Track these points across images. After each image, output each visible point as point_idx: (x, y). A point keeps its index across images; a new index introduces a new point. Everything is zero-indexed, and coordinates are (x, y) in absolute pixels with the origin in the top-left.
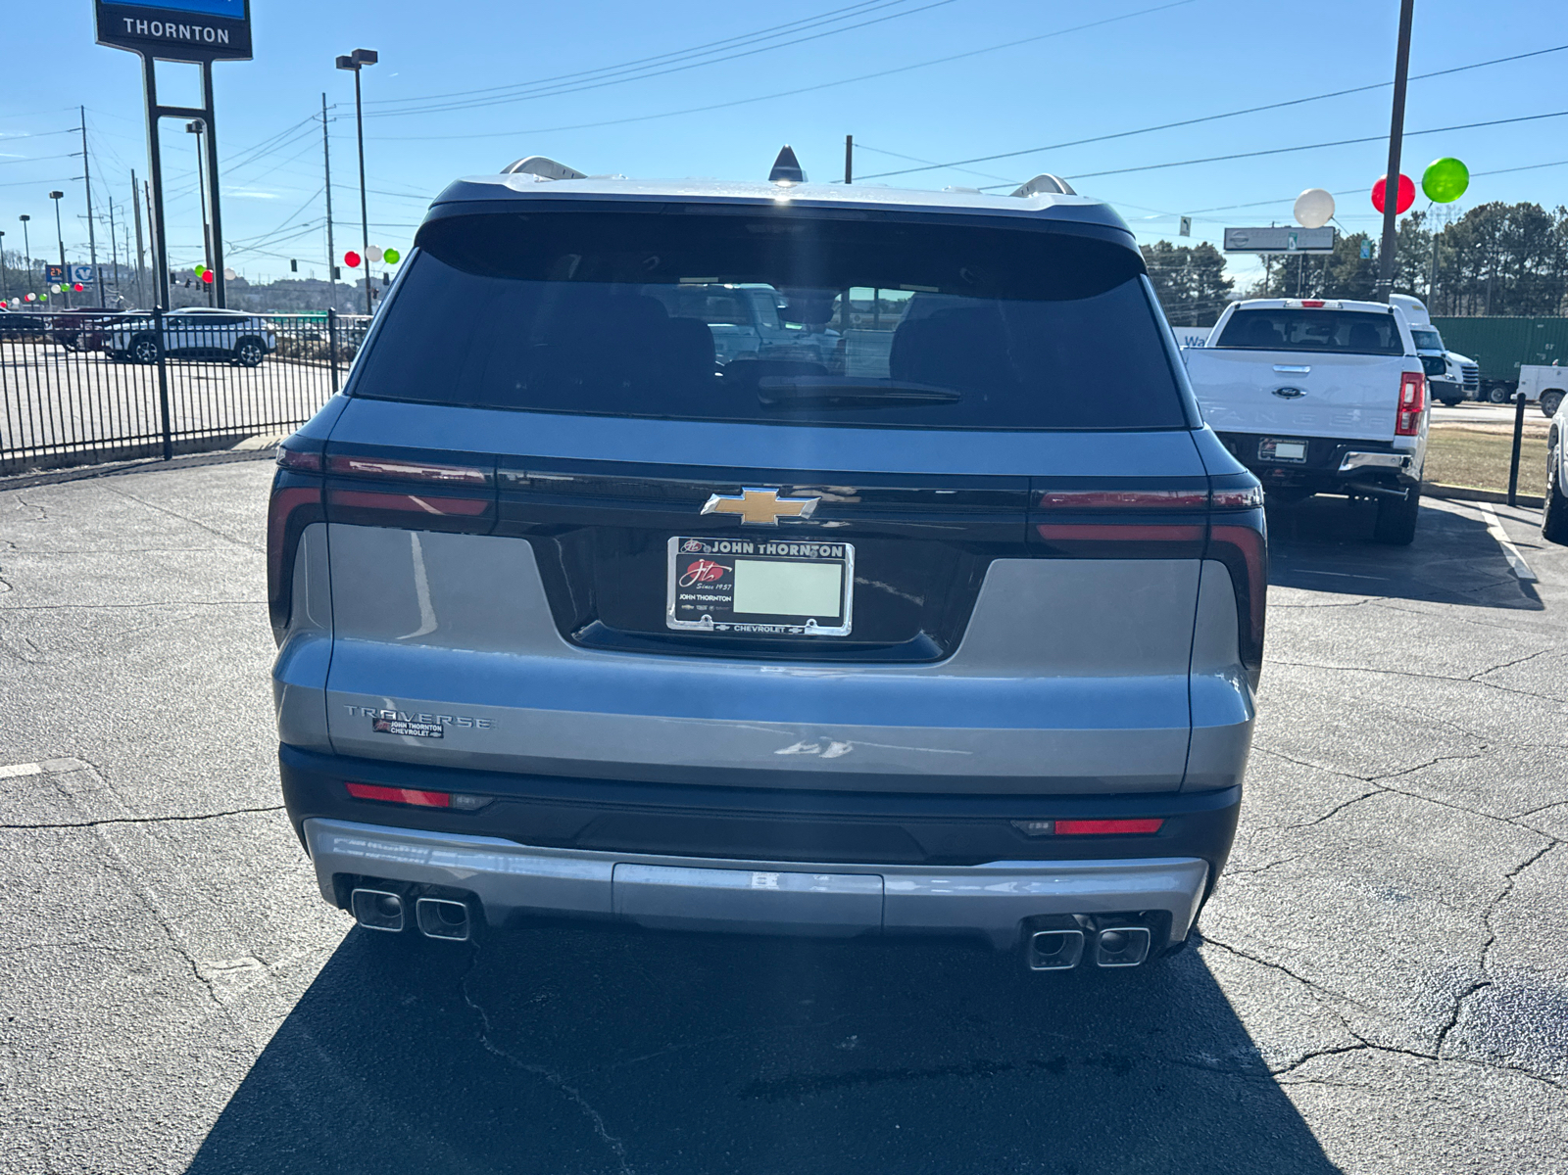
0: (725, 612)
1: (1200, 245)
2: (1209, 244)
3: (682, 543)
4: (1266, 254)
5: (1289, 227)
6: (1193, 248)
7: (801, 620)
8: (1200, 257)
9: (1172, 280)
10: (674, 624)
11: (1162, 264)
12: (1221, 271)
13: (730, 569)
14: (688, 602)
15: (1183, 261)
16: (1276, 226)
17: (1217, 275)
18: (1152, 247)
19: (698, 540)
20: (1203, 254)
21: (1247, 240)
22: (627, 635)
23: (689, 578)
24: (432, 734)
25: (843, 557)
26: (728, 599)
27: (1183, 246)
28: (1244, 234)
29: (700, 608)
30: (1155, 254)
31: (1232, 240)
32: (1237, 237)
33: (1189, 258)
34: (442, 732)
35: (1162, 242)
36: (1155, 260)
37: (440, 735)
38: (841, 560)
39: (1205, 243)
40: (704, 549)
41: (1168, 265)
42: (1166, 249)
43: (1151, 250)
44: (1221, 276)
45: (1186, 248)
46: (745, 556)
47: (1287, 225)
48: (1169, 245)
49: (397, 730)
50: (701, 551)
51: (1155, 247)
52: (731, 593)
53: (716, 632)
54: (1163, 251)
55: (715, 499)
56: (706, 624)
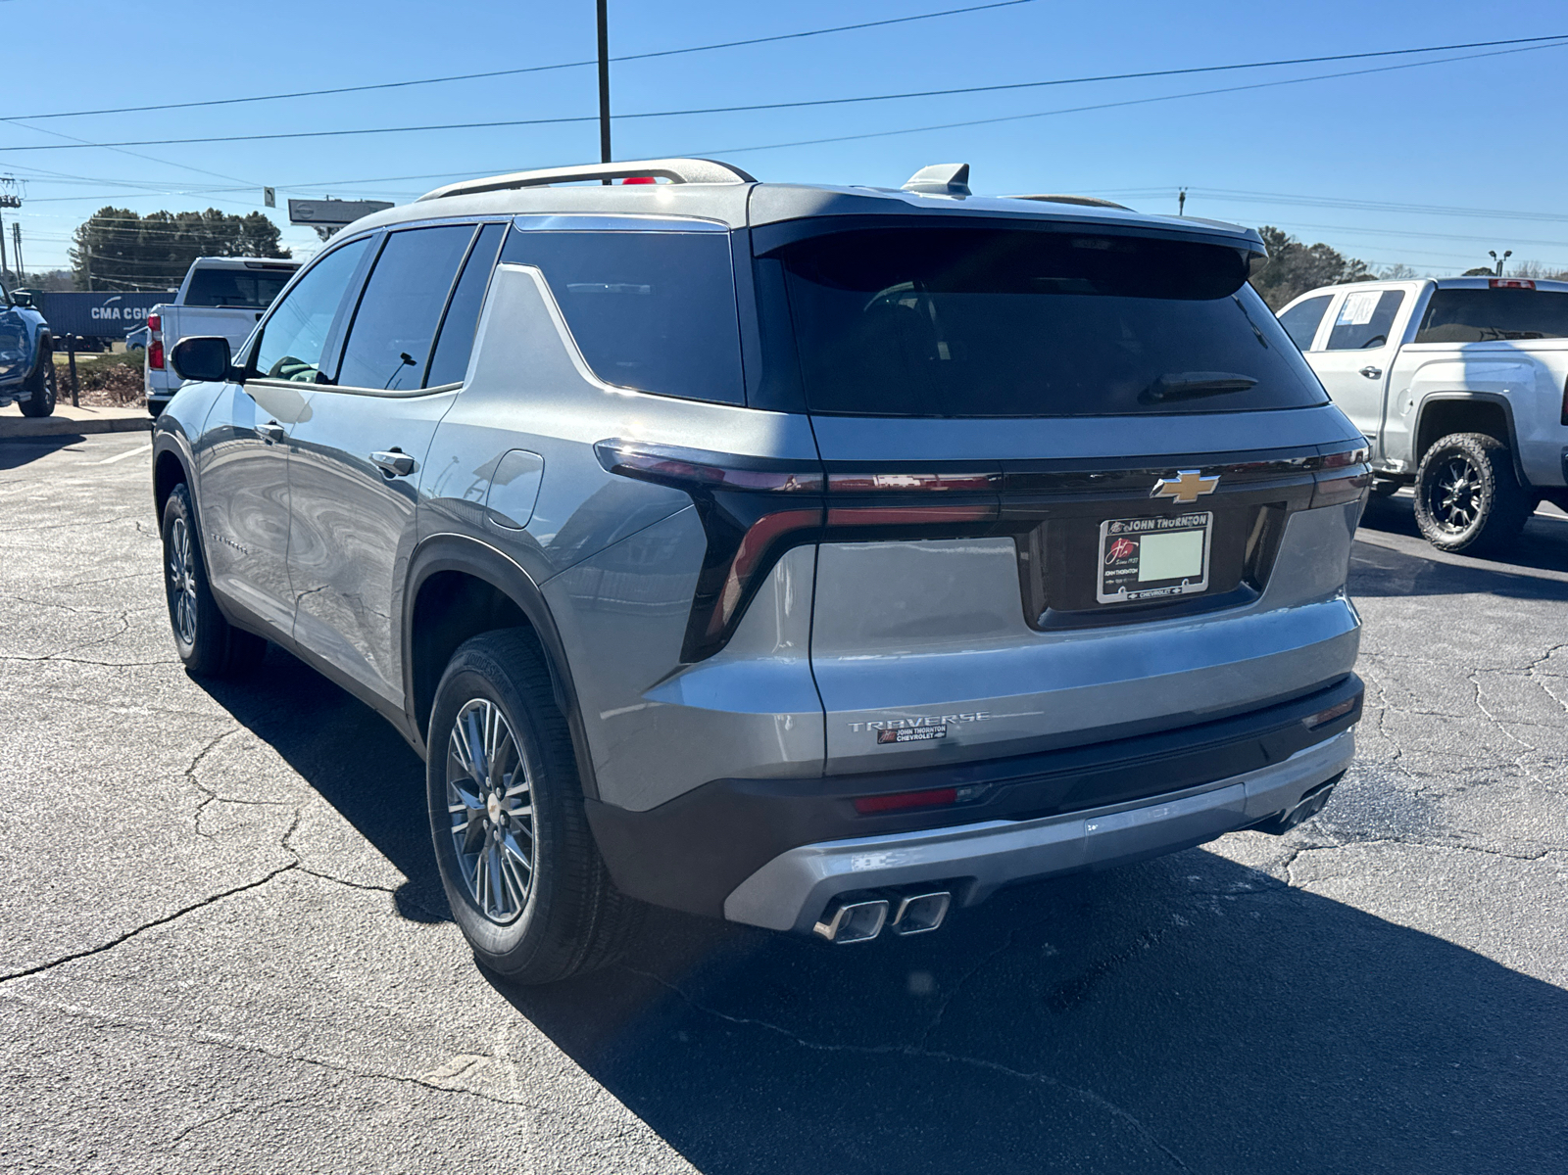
0: (1133, 583)
1: (251, 215)
2: (260, 213)
3: (1110, 524)
4: (324, 227)
5: (340, 201)
6: (244, 217)
7: (1177, 581)
8: (254, 227)
9: (227, 249)
10: (1103, 598)
11: (213, 233)
12: (276, 241)
13: (1137, 544)
14: (1110, 577)
15: (236, 231)
16: (331, 199)
17: (273, 245)
18: (201, 214)
19: (1122, 522)
20: (255, 224)
21: (312, 212)
22: (1074, 614)
23: (1112, 556)
24: (936, 735)
25: (1206, 524)
26: (1135, 570)
27: (234, 215)
28: (309, 206)
29: (1118, 581)
30: (204, 223)
31: (297, 211)
32: (301, 209)
33: (242, 228)
34: (945, 732)
35: (211, 210)
36: (206, 229)
37: (943, 734)
38: (1202, 527)
39: (256, 213)
40: (1125, 529)
41: (220, 233)
42: (216, 217)
43: (199, 217)
44: (278, 247)
45: (237, 217)
46: (1148, 532)
47: (338, 198)
48: (219, 213)
49: (903, 738)
50: (1122, 531)
51: (204, 215)
52: (1136, 565)
53: (1130, 601)
54: (213, 220)
55: (1160, 482)
56: (1121, 596)
